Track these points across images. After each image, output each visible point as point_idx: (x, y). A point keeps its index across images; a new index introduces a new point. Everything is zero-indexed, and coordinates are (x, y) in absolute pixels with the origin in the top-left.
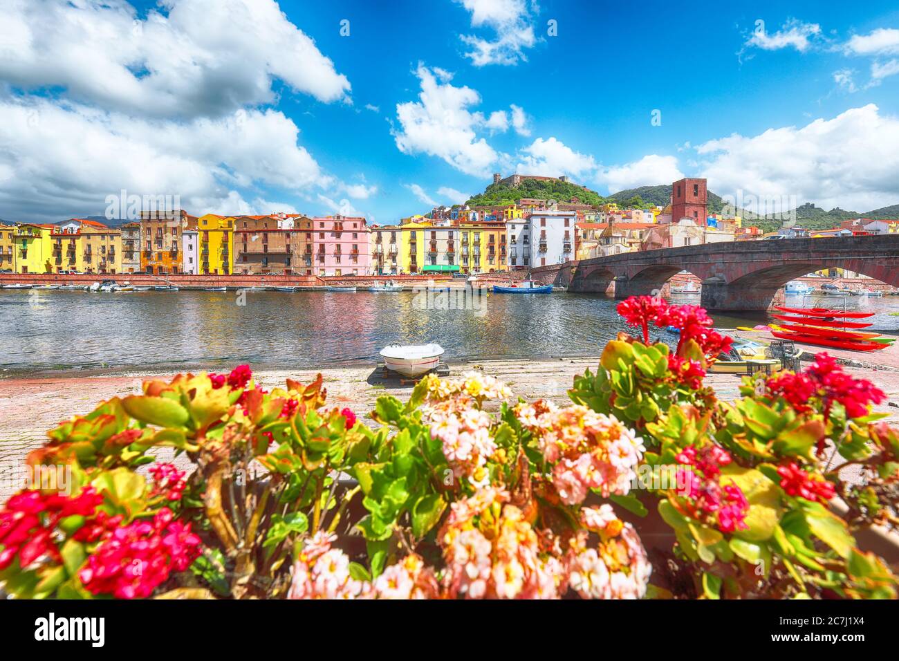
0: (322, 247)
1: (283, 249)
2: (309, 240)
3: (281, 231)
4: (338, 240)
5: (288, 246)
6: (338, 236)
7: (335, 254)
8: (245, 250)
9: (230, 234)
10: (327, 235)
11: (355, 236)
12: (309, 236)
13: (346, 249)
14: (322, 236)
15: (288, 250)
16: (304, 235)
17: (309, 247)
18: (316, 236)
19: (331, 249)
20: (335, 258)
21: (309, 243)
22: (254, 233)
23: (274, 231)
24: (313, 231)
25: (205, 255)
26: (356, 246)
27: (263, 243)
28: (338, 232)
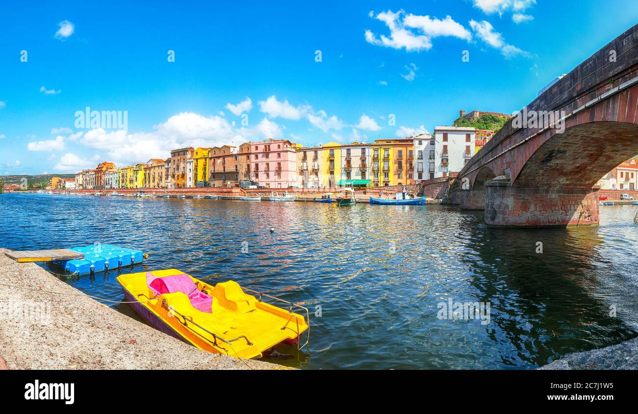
0: (257, 165)
1: (233, 169)
2: (248, 161)
3: (232, 155)
4: (267, 160)
5: (236, 166)
6: (267, 157)
7: (265, 171)
8: (214, 171)
9: (208, 160)
10: (260, 156)
11: (279, 156)
12: (248, 158)
13: (273, 166)
14: (257, 157)
15: (237, 170)
16: (245, 157)
17: (248, 166)
18: (253, 157)
19: (262, 167)
20: (265, 175)
21: (248, 163)
22: (219, 157)
23: (229, 156)
24: (250, 154)
25: (196, 175)
26: (279, 164)
27: (223, 165)
28: (267, 153)
